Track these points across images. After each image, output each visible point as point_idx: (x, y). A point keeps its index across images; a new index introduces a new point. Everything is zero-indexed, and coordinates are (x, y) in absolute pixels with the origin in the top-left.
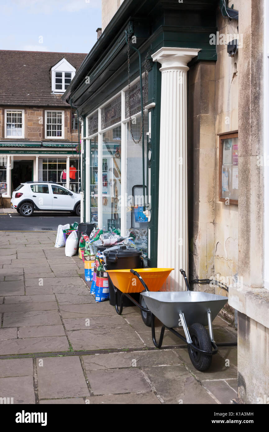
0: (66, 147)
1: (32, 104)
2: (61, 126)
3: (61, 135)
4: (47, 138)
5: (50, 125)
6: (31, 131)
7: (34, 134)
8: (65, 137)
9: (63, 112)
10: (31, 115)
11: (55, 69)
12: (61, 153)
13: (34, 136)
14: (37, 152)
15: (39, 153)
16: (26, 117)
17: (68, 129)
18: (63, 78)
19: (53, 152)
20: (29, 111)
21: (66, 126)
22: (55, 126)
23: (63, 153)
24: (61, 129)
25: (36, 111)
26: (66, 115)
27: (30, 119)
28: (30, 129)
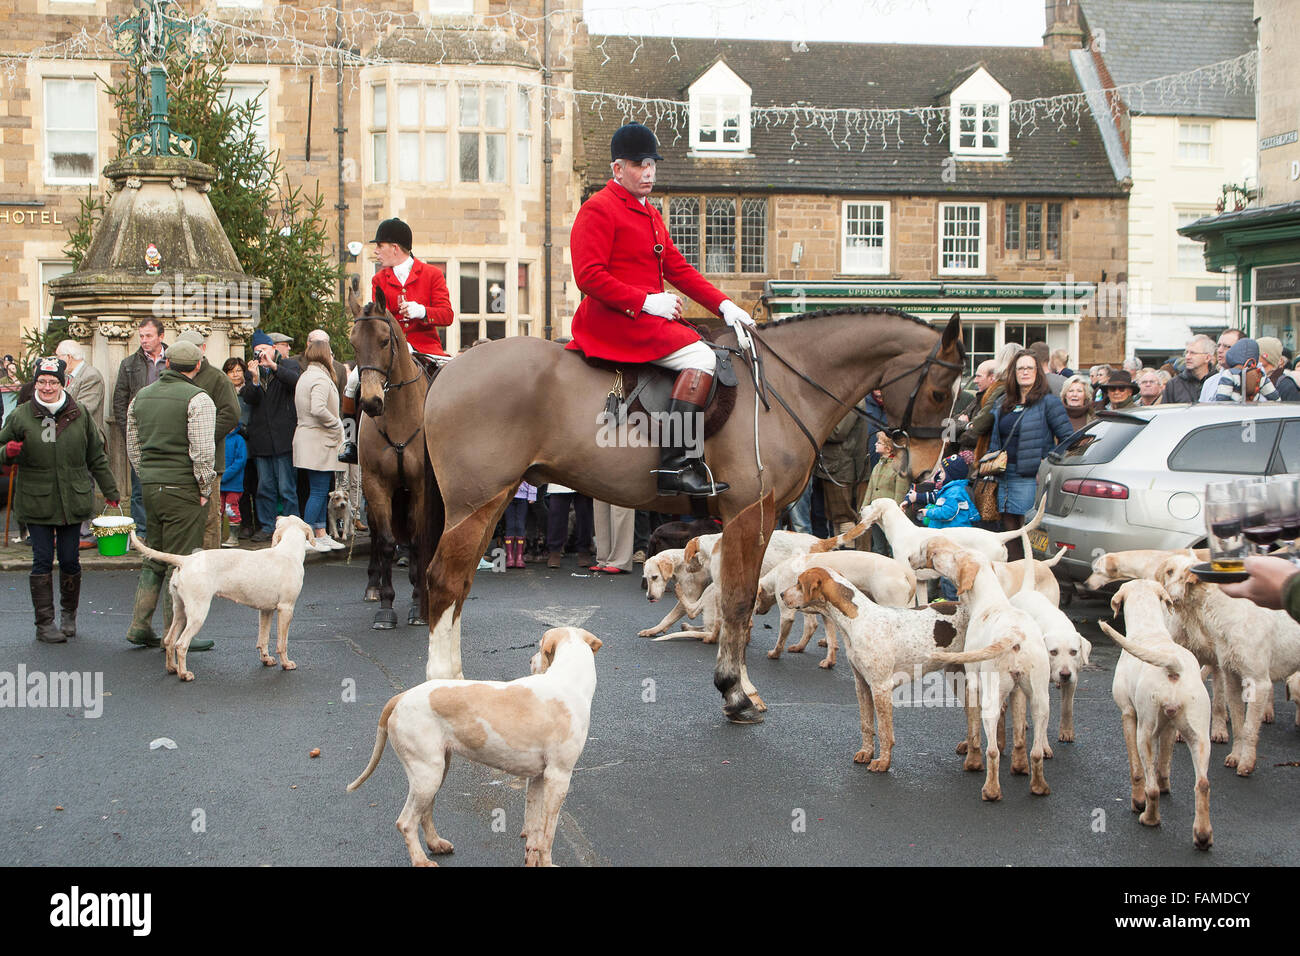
0: (1001, 297)
1: (910, 188)
2: (976, 241)
3: (976, 266)
4: (942, 271)
5: (951, 241)
6: (907, 256)
7: (913, 262)
8: (988, 268)
9: (983, 207)
10: (907, 215)
11: (959, 97)
12: (985, 309)
13: (913, 268)
14: (927, 309)
15: (932, 312)
16: (893, 222)
17: (997, 249)
18: (979, 119)
19: (966, 309)
20: (903, 204)
21: (990, 241)
22: (964, 241)
23: (990, 310)
24: (976, 250)
25: (918, 204)
26: (990, 213)
27: (905, 224)
28: (904, 251)
